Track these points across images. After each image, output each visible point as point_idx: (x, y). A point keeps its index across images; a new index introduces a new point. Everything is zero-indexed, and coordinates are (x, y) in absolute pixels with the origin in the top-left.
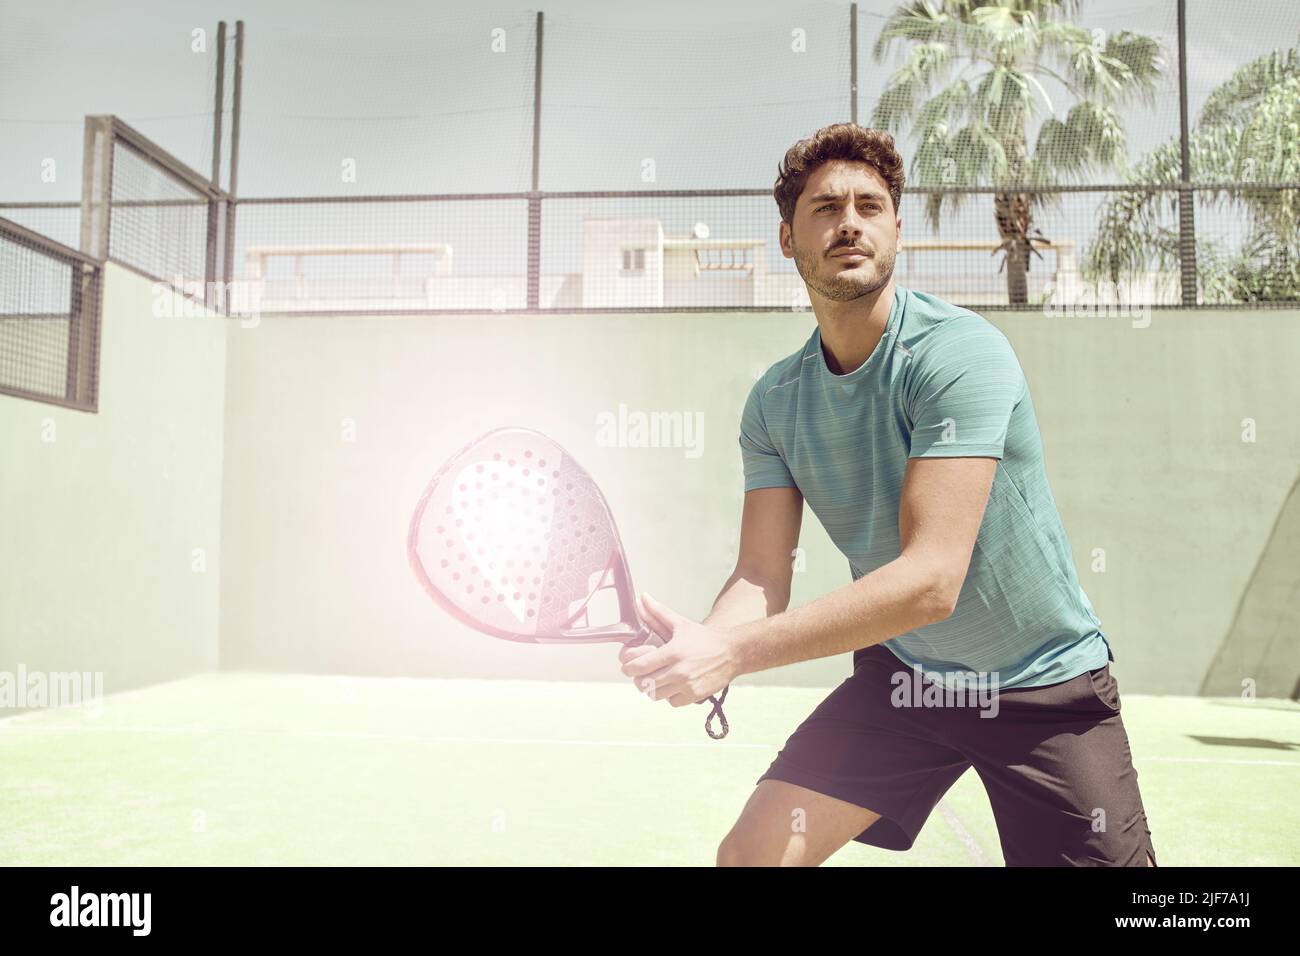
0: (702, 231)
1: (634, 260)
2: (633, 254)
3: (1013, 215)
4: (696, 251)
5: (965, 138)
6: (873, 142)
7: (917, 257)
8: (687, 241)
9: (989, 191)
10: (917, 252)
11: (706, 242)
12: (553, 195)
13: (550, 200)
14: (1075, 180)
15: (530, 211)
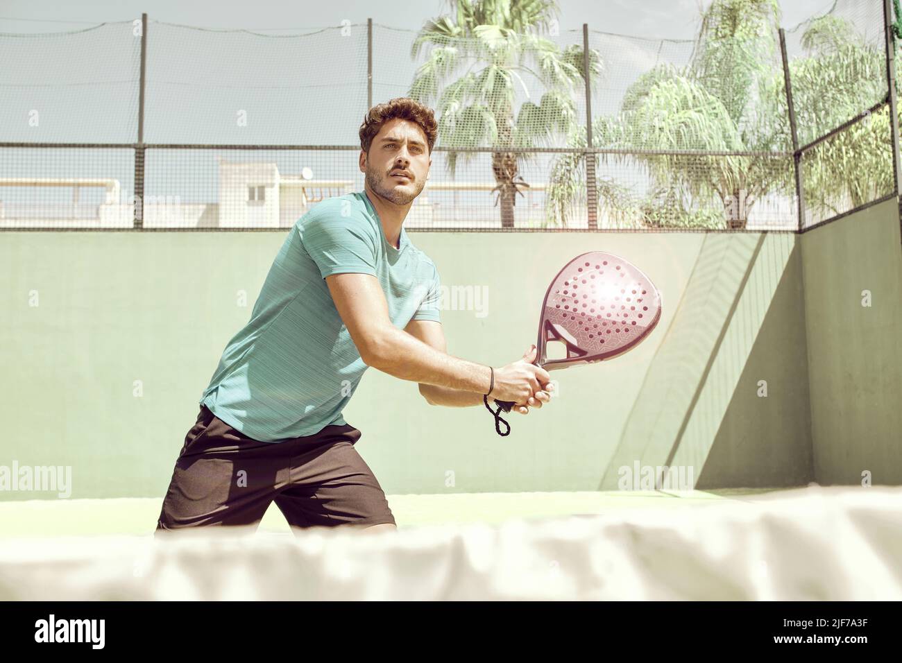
0: (308, 173)
1: (257, 195)
2: (256, 190)
3: (504, 167)
4: (303, 189)
5: (469, 113)
6: (422, 112)
7: (461, 195)
8: (297, 181)
9: (487, 150)
10: (460, 191)
11: (310, 182)
12: (154, 146)
13: (151, 150)
14: (543, 144)
15: (136, 157)
